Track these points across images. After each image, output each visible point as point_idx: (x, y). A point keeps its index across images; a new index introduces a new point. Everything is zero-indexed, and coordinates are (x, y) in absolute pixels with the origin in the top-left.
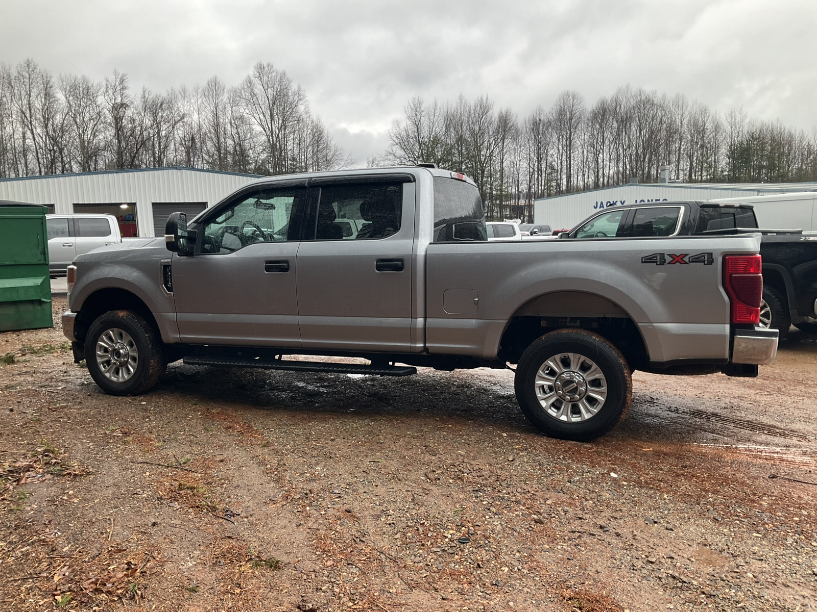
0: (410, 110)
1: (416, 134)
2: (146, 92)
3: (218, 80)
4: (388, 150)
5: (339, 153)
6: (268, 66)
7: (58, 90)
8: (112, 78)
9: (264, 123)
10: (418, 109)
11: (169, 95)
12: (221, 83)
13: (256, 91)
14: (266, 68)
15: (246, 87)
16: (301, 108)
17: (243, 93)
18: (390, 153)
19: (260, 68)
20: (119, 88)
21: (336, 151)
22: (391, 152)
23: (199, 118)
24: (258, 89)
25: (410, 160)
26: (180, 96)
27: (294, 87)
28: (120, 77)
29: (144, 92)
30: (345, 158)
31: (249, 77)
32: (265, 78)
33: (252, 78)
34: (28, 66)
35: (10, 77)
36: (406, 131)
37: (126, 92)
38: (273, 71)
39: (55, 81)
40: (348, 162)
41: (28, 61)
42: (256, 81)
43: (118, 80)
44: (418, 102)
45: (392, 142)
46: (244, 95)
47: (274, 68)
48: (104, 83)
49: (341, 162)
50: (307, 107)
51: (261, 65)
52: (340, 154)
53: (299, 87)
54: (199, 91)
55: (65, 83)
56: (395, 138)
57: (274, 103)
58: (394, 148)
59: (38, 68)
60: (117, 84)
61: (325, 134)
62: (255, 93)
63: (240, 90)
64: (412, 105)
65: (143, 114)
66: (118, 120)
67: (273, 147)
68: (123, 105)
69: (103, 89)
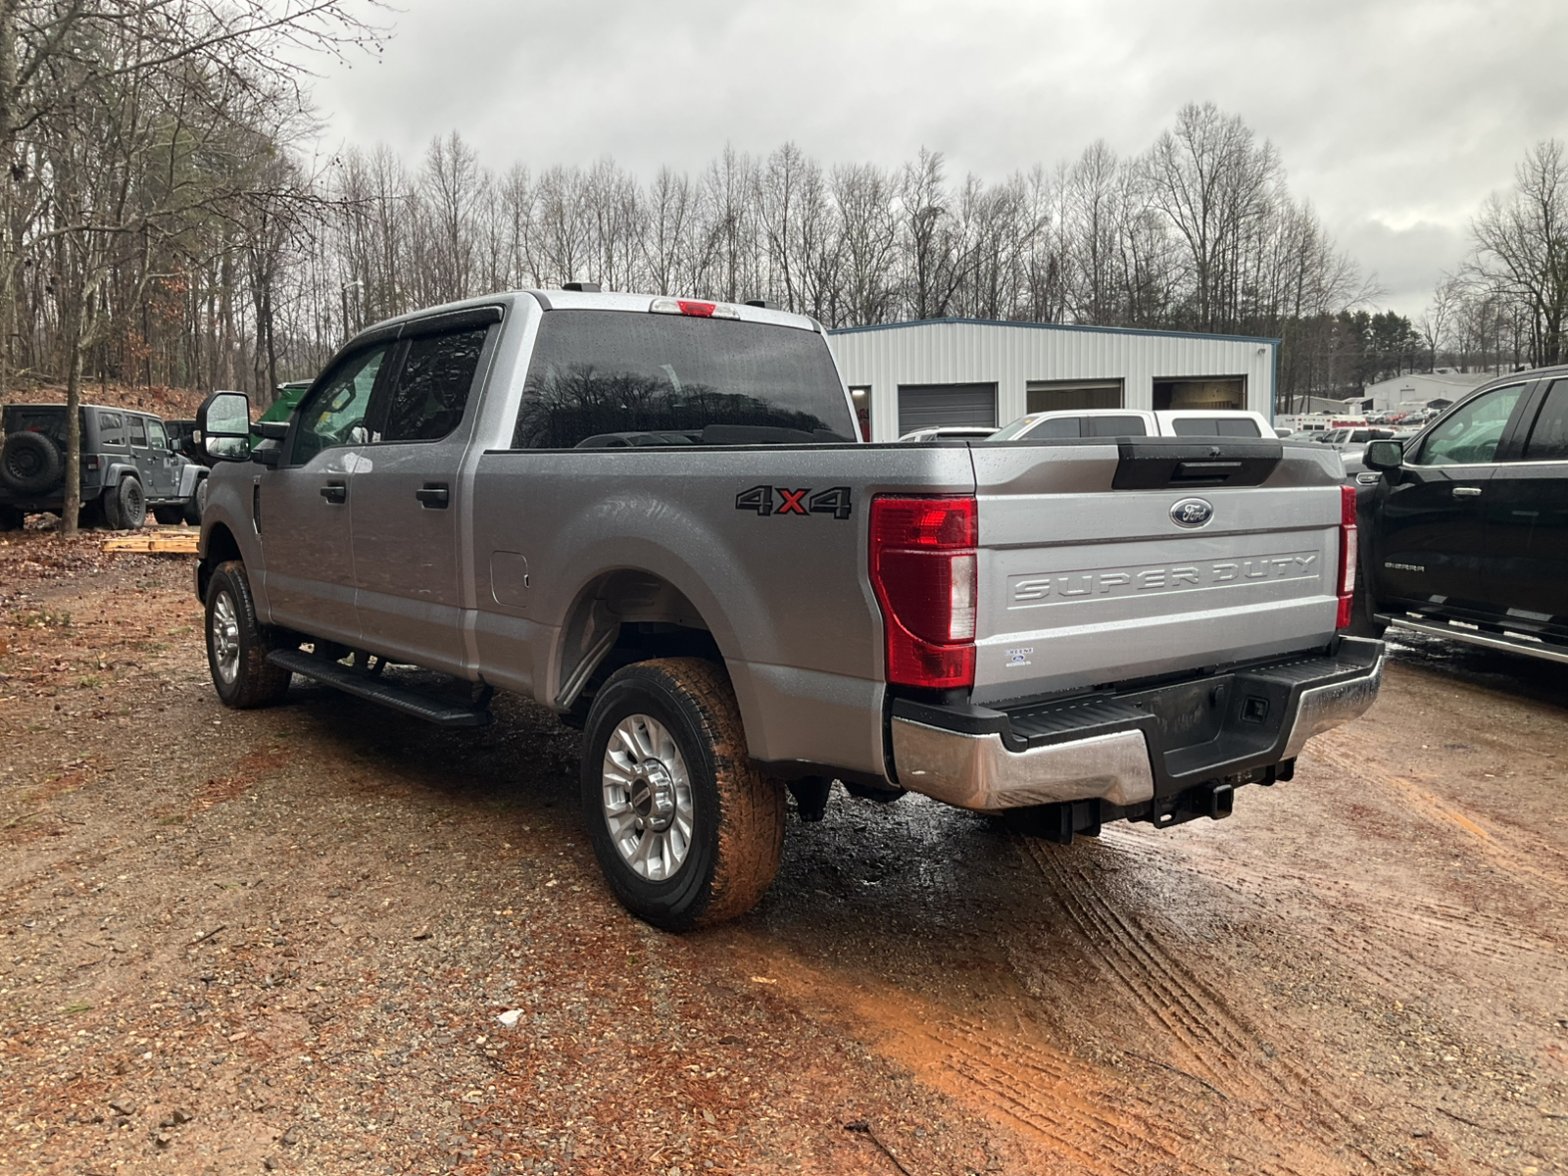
0: (1529, 171)
1: (1542, 222)
2: (973, 183)
3: (1104, 148)
4: (1468, 261)
5: (1349, 272)
6: (1205, 110)
7: (830, 193)
8: (916, 162)
9: (1189, 224)
10: (1550, 166)
11: (1010, 185)
12: (1109, 153)
13: (1178, 160)
14: (1203, 114)
15: (1158, 154)
16: (1270, 185)
17: (1152, 166)
18: (1473, 269)
19: (1190, 115)
20: (926, 181)
21: (1341, 270)
22: (1474, 265)
23: (1062, 223)
24: (1184, 156)
25: (1520, 282)
26: (1030, 185)
27: (1256, 145)
28: (929, 159)
29: (969, 184)
30: (1362, 283)
31: (1167, 136)
32: (1198, 135)
33: (1173, 135)
34: (787, 155)
35: (758, 177)
36: (1516, 218)
37: (939, 186)
38: (1216, 118)
39: (826, 178)
40: (1368, 290)
41: (787, 147)
42: (1180, 143)
43: (926, 166)
44: (1552, 151)
45: (1478, 243)
46: (1153, 171)
47: (1219, 111)
48: (904, 172)
49: (1351, 293)
50: (1281, 183)
51: (1191, 109)
52: (1352, 274)
53: (1267, 143)
54: (1066, 172)
55: (840, 180)
56: (1484, 236)
57: (1213, 180)
58: (1484, 255)
59: (801, 157)
60: (925, 174)
61: (1319, 236)
62: (1176, 164)
63: (1147, 162)
64: (1535, 158)
65: (963, 225)
66: (923, 238)
67: (1203, 268)
68: (933, 212)
69: (901, 186)
